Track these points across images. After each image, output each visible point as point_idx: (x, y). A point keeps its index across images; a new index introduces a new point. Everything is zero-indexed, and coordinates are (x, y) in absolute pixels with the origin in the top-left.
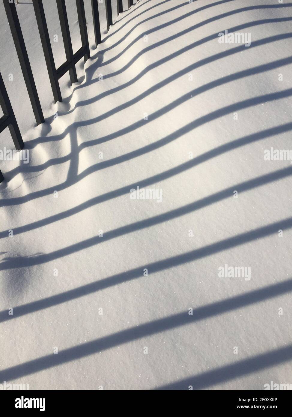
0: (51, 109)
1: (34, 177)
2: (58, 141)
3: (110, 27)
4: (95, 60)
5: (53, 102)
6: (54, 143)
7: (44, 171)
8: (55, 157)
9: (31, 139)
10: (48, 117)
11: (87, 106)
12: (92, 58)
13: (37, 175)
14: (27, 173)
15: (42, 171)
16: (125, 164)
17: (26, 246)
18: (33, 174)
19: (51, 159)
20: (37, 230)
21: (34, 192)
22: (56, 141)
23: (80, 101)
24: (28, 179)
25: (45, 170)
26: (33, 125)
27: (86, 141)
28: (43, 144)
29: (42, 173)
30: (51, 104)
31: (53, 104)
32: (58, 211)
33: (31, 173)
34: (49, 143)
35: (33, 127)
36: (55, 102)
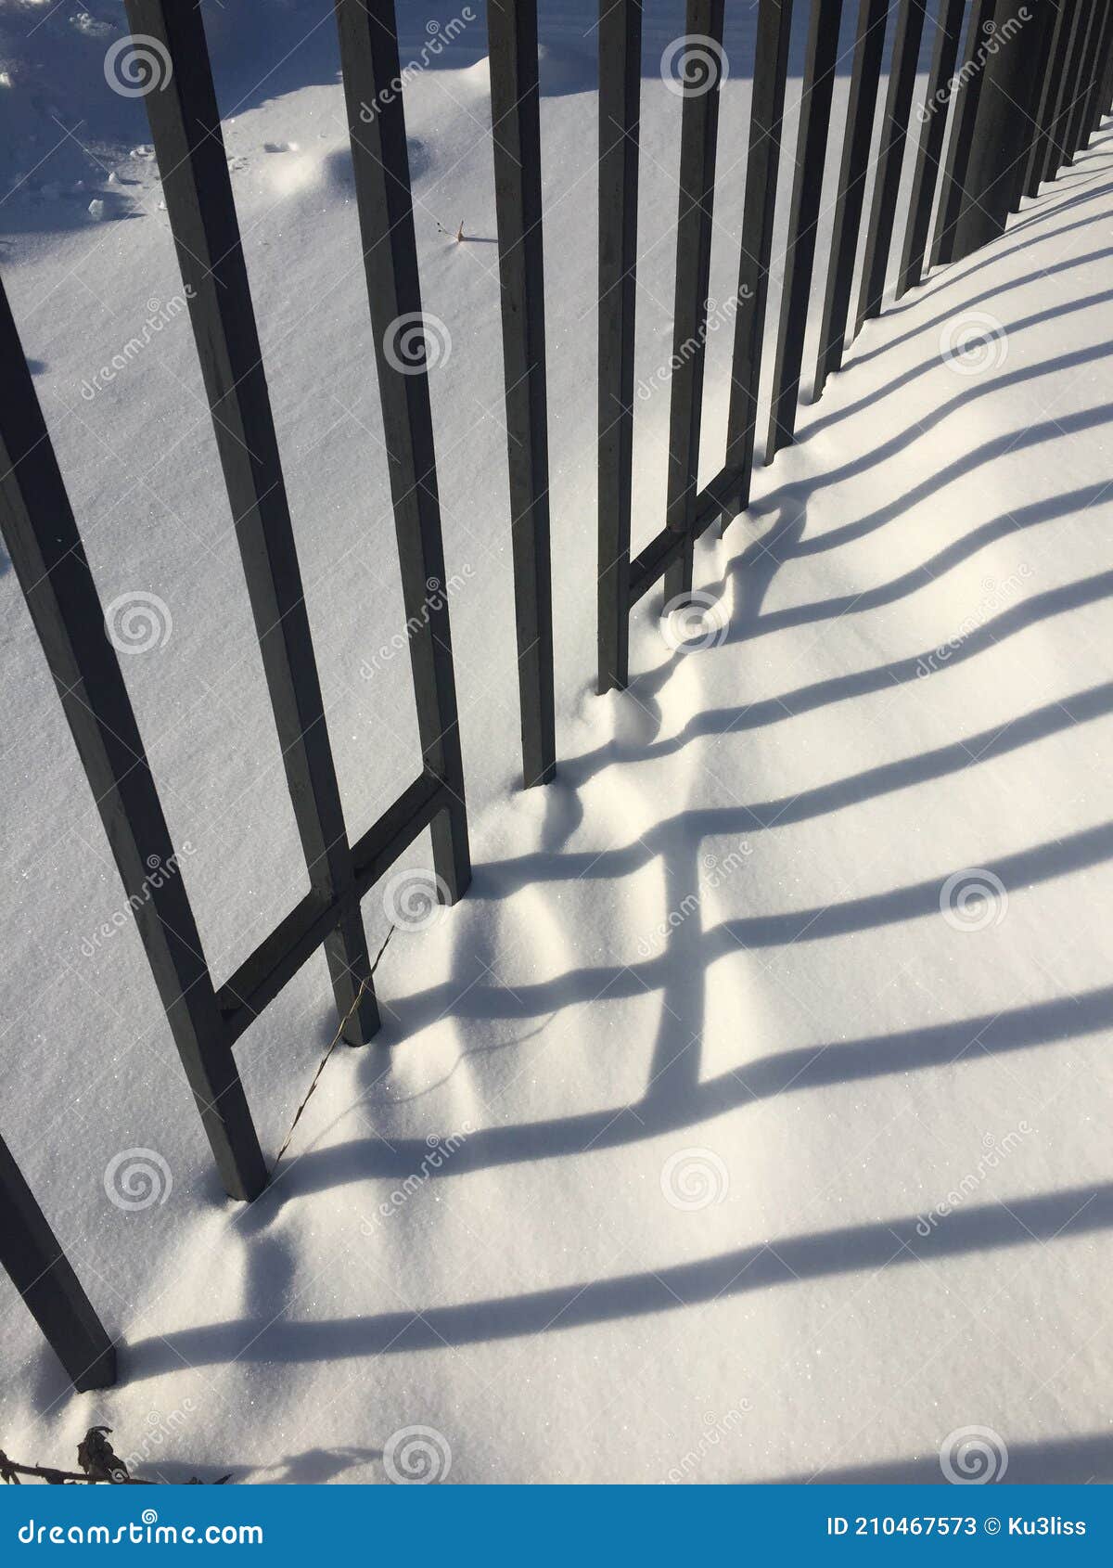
0: (580, 717)
1: (503, 1046)
2: (608, 882)
3: (830, 378)
4: (770, 520)
5: (591, 685)
6: (592, 889)
7: (550, 1020)
8: (598, 962)
9: (504, 857)
10: (571, 757)
11: (741, 736)
12: (757, 511)
13: (519, 1035)
14: (478, 1021)
15: (538, 1021)
16: (930, 1078)
17: (464, 1435)
18: (501, 1027)
19: (580, 966)
20: (515, 1351)
21: (503, 1123)
22: (601, 882)
23: (708, 707)
24: (483, 1052)
25: (550, 1014)
26: (509, 783)
27: (742, 916)
28: (548, 885)
29: (539, 1031)
30: (582, 693)
31: (588, 693)
32: (606, 1265)
33: (493, 1022)
34: (570, 888)
35: (505, 794)
36: (602, 690)
